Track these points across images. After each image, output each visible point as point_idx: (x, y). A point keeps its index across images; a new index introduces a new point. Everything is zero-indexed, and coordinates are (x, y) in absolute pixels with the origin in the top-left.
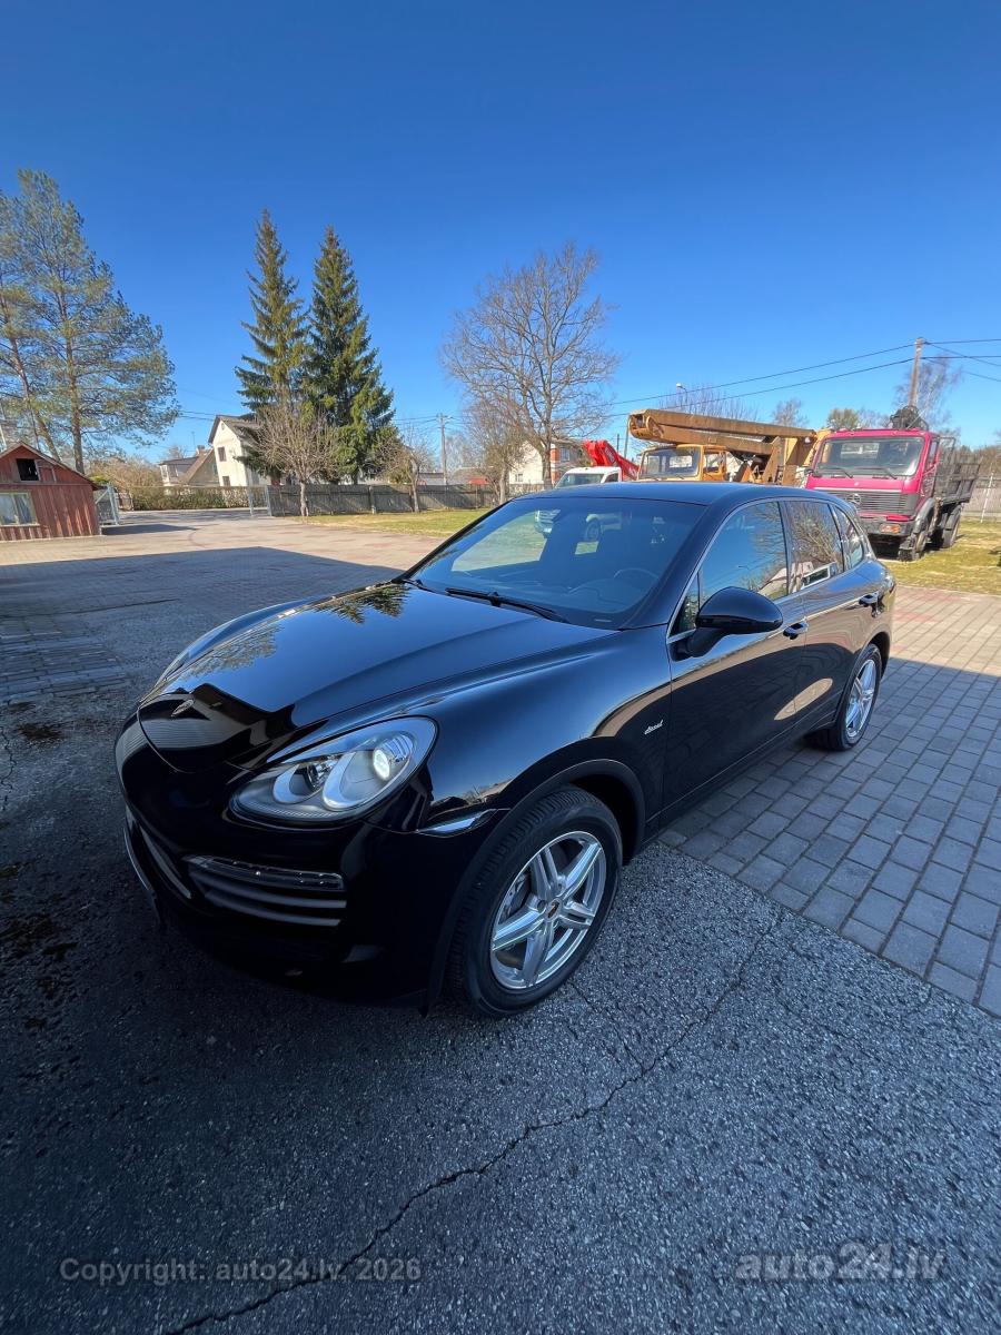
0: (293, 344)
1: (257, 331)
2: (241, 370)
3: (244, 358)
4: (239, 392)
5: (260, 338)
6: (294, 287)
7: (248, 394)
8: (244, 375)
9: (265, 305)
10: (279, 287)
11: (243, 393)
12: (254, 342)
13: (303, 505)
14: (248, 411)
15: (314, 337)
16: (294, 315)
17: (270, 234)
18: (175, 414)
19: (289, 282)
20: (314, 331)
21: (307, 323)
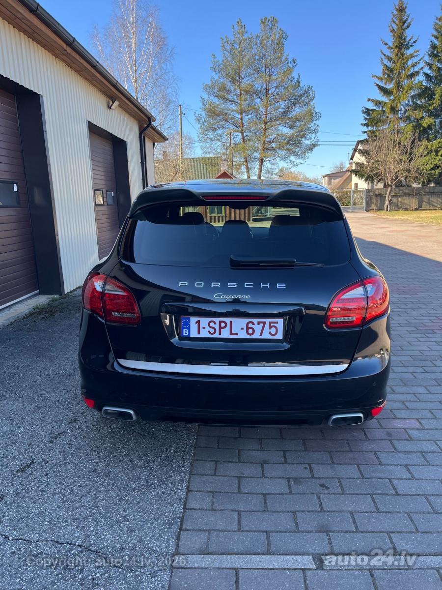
0: (405, 83)
1: (381, 79)
2: (366, 109)
3: (369, 100)
4: (362, 124)
5: (382, 84)
6: (415, 42)
7: (367, 125)
8: (368, 111)
9: (390, 59)
10: (402, 45)
11: (364, 125)
12: (377, 88)
13: (387, 203)
14: (365, 137)
15: (426, 74)
16: (410, 63)
17: (402, 10)
18: (314, 146)
19: (410, 40)
20: (427, 70)
21: (422, 64)
